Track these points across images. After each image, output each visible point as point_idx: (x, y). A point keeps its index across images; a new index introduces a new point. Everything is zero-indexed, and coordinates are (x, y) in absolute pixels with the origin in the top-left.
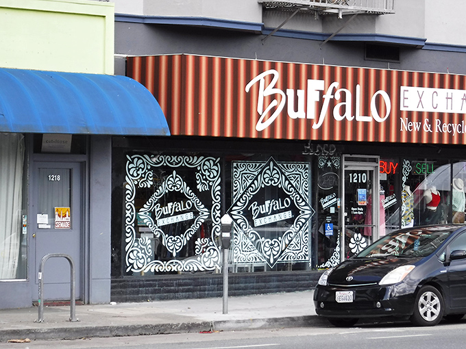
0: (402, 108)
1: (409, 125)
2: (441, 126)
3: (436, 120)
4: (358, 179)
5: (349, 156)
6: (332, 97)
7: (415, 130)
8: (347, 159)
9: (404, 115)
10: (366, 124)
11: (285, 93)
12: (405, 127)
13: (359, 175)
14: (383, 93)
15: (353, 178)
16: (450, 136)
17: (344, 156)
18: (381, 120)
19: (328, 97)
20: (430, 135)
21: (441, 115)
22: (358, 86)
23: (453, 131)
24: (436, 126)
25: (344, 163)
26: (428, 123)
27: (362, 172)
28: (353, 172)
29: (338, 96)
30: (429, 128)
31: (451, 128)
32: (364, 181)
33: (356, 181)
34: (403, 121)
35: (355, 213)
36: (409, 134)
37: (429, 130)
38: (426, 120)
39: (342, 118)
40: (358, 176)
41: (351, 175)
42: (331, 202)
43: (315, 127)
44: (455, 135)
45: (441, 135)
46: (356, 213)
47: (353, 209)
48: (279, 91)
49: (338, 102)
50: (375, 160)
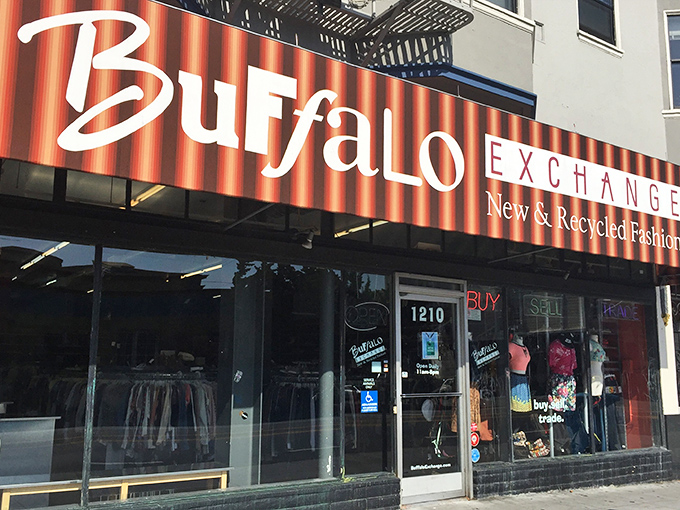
0: (489, 174)
1: (505, 208)
2: (568, 219)
3: (558, 208)
4: (428, 315)
5: (407, 275)
6: (320, 118)
7: (518, 217)
8: (403, 282)
9: (495, 187)
10: (408, 191)
11: (175, 79)
12: (495, 210)
13: (431, 309)
14: (446, 137)
15: (418, 313)
16: (586, 237)
17: (397, 276)
18: (446, 189)
19: (307, 116)
20: (548, 232)
21: (566, 201)
22: (387, 113)
23: (589, 230)
24: (559, 218)
25: (399, 288)
26: (544, 211)
27: (435, 305)
28: (419, 304)
29: (334, 119)
30: (545, 220)
31: (585, 226)
32: (440, 321)
33: (425, 319)
34: (494, 197)
35: (424, 372)
36: (506, 224)
37: (546, 222)
38: (538, 204)
39: (348, 167)
40: (428, 312)
41: (414, 309)
42: (374, 353)
43: (269, 172)
44: (594, 238)
45: (567, 234)
46: (427, 372)
47: (418, 365)
48: (150, 68)
49: (336, 132)
50: (459, 288)
